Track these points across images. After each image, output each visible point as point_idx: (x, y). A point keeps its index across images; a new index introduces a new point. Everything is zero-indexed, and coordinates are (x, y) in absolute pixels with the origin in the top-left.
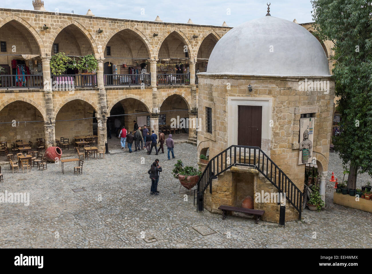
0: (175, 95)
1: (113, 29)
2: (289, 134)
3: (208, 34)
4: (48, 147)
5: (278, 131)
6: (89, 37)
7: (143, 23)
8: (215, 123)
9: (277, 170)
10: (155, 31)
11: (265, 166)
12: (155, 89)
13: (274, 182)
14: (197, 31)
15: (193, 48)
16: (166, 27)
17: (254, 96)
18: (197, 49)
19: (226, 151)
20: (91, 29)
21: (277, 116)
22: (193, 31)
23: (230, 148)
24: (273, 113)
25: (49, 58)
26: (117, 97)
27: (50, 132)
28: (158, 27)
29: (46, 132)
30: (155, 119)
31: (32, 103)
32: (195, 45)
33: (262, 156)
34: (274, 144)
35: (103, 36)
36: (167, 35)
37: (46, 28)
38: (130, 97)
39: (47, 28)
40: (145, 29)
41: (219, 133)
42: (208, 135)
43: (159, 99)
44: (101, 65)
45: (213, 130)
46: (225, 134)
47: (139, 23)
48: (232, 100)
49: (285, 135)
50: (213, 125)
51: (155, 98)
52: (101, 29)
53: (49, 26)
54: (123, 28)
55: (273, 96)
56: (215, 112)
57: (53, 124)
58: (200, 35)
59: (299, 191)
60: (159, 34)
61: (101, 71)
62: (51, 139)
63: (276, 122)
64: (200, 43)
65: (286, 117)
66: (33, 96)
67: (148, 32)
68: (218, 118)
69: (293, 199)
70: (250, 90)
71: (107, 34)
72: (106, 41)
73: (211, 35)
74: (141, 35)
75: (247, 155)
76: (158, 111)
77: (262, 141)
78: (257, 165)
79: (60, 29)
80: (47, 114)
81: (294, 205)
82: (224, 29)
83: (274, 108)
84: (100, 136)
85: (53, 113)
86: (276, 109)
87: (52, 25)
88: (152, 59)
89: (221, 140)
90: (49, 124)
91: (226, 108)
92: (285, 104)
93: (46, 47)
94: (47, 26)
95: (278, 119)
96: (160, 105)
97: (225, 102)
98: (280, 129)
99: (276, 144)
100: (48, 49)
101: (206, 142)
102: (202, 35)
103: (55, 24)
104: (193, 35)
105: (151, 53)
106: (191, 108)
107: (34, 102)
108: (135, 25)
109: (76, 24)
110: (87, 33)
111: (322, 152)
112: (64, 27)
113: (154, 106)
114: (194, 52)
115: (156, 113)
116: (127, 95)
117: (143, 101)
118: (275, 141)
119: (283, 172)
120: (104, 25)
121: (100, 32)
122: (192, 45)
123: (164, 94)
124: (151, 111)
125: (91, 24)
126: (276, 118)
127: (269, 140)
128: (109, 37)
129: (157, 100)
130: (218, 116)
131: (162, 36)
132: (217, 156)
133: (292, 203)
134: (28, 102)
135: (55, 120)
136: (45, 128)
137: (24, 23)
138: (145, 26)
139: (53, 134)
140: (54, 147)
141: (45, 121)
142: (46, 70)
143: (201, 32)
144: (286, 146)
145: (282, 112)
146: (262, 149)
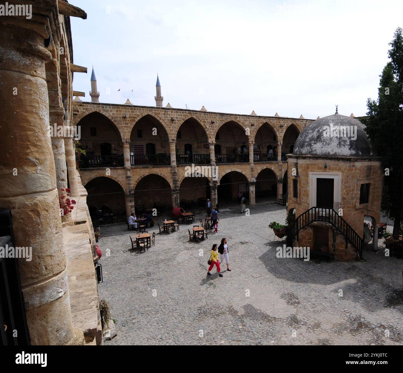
0: (267, 169)
1: (222, 121)
2: (353, 198)
3: (290, 124)
4: (174, 208)
5: (345, 196)
6: (204, 127)
7: (243, 117)
8: (300, 190)
9: (345, 224)
10: (252, 122)
11: (337, 221)
12: (253, 165)
13: (343, 233)
14: (282, 122)
15: (279, 134)
16: (260, 119)
17: (328, 172)
18: (282, 135)
19: (308, 211)
20: (206, 120)
21: (345, 185)
22: (280, 122)
23: (312, 209)
24: (342, 183)
25: (175, 142)
26: (225, 171)
27: (175, 197)
28: (254, 119)
29: (173, 197)
30: (252, 186)
31: (162, 176)
32: (281, 132)
33: (335, 214)
34: (342, 205)
35: (214, 126)
36: (261, 125)
37: (172, 120)
38: (234, 170)
39: (174, 120)
40: (245, 120)
41: (303, 198)
42: (294, 199)
43: (255, 171)
44: (212, 147)
45: (298, 196)
46: (308, 199)
47: (240, 117)
48: (312, 174)
49: (350, 199)
50: (298, 192)
51: (253, 171)
52: (213, 121)
53: (175, 119)
54: (229, 120)
55: (341, 172)
56: (300, 183)
57: (178, 191)
58: (284, 125)
59: (360, 239)
60: (255, 124)
61: (213, 152)
62: (177, 202)
63: (344, 190)
64: (285, 131)
65: (351, 186)
66: (163, 171)
67: (247, 123)
68: (302, 187)
69: (356, 244)
70: (326, 167)
71: (218, 124)
72: (216, 129)
73: (292, 125)
74: (242, 125)
75: (324, 213)
76: (255, 181)
77: (334, 204)
78: (331, 220)
79: (183, 121)
80: (174, 184)
81: (357, 248)
82: (302, 121)
83: (342, 180)
84: (213, 199)
85: (178, 183)
86: (344, 181)
87: (177, 118)
88: (250, 143)
89: (304, 203)
90: (175, 191)
91: (309, 180)
92: (350, 177)
93: (173, 134)
94: (173, 119)
95: (345, 188)
96: (256, 176)
97: (307, 176)
98: (347, 195)
99: (344, 206)
100: (174, 136)
101: (293, 204)
102: (286, 125)
103: (179, 117)
104: (279, 125)
105: (249, 138)
106: (278, 178)
107: (163, 175)
108: (237, 118)
109: (195, 117)
110: (202, 124)
111: (375, 211)
112: (185, 119)
113: (252, 177)
114: (280, 137)
115: (253, 182)
116: (232, 169)
117: (244, 173)
118: (343, 203)
119: (349, 226)
120: (215, 118)
121: (213, 123)
122: (279, 133)
123: (259, 168)
124: (249, 180)
125: (205, 117)
126: (344, 187)
127: (339, 203)
128: (218, 126)
129: (254, 172)
130: (303, 185)
131: (257, 126)
132: (302, 215)
133: (355, 247)
134: (159, 174)
135: (179, 188)
136: (172, 194)
137: (156, 117)
138: (245, 119)
139: (178, 198)
140: (178, 208)
141: (172, 188)
142: (172, 151)
143: (285, 123)
144: (351, 207)
145: (348, 183)
146: (334, 209)
